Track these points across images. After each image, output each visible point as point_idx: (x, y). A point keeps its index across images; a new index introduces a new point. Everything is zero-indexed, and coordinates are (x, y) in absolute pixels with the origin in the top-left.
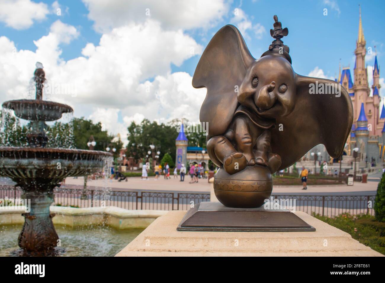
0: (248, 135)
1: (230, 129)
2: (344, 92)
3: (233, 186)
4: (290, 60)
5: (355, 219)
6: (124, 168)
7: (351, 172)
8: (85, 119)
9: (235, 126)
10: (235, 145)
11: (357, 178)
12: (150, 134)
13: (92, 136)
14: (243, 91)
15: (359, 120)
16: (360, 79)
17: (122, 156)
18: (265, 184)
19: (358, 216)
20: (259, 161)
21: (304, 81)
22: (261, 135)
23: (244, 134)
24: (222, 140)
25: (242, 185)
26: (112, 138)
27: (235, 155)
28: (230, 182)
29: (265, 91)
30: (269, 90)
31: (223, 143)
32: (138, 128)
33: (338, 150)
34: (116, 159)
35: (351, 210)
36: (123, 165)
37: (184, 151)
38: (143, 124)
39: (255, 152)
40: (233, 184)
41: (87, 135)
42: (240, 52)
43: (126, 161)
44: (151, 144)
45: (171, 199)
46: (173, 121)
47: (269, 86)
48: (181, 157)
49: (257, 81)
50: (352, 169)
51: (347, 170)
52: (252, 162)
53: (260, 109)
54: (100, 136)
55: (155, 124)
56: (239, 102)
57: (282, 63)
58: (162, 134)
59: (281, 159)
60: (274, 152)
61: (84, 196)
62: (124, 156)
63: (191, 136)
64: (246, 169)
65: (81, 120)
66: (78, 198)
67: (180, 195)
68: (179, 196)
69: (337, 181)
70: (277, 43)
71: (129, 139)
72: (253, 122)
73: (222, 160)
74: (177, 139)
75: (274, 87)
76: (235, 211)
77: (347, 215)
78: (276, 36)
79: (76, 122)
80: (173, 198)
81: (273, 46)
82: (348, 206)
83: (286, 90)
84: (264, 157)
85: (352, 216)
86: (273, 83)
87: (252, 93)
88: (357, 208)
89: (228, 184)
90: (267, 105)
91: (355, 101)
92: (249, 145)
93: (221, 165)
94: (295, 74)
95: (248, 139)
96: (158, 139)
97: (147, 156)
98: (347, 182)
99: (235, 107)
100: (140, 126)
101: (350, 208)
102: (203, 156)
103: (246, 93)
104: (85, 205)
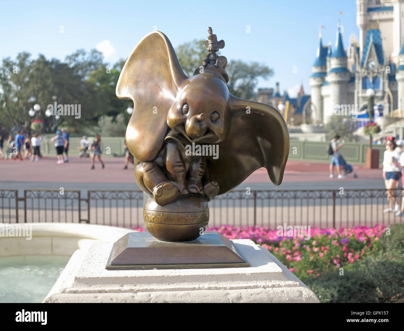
0: (180, 162)
18: (199, 216)
20: (193, 190)
23: (175, 161)
24: (151, 168)
27: (165, 186)
31: (152, 172)
39: (188, 180)
45: (76, 201)
49: (188, 108)
52: (185, 192)
68: (89, 195)
70: (211, 58)
73: (152, 190)
80: (80, 200)
81: (207, 61)
83: (219, 117)
84: (198, 185)
86: (203, 115)
87: (182, 120)
89: (159, 217)
103: (176, 120)
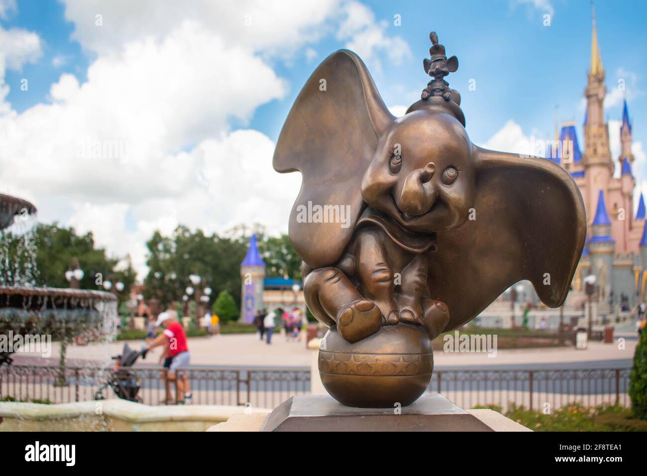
0: (384, 266)
1: (349, 255)
2: (568, 180)
3: (357, 366)
4: (461, 118)
5: (594, 415)
6: (140, 322)
7: (583, 323)
8: (60, 226)
9: (358, 248)
10: (358, 284)
11: (593, 335)
12: (190, 253)
13: (75, 260)
14: (373, 180)
15: (596, 222)
16: (595, 144)
17: (136, 298)
18: (418, 361)
19: (599, 409)
20: (407, 316)
21: (490, 159)
22: (410, 264)
23: (375, 263)
24: (332, 276)
25: (375, 362)
26: (115, 263)
27: (359, 305)
28: (350, 357)
29: (416, 181)
30: (423, 179)
31: (335, 282)
32: (166, 242)
33: (558, 293)
34: (123, 304)
35: (586, 397)
36: (137, 315)
37: (258, 287)
38: (176, 234)
39: (397, 298)
40: (356, 363)
41: (65, 256)
42: (366, 103)
43: (143, 308)
44: (193, 273)
45: (234, 383)
46: (236, 229)
47: (422, 171)
48: (252, 298)
49: (400, 160)
50: (583, 316)
51: (575, 320)
52: (393, 318)
53: (406, 215)
54: (91, 258)
55: (200, 234)
56: (365, 201)
57: (448, 126)
58: (214, 253)
59: (448, 311)
60: (435, 298)
61: (62, 382)
62: (140, 297)
63: (271, 257)
64: (381, 332)
65: (52, 227)
66: (48, 382)
67: (253, 375)
68: (249, 376)
69: (556, 341)
70: (436, 86)
71: (149, 264)
72: (391, 239)
73: (335, 315)
74: (244, 263)
75: (433, 174)
76: (363, 414)
77: (577, 409)
78: (435, 73)
79: (42, 232)
80: (239, 381)
81: (430, 92)
82: (579, 389)
83: (456, 178)
84: (415, 307)
85: (587, 408)
86: (431, 166)
87: (389, 184)
88: (596, 393)
89: (347, 362)
90: (420, 208)
91: (586, 186)
92: (386, 284)
93: (333, 324)
94: (473, 147)
95: (384, 272)
96: (205, 263)
97: (185, 298)
98: (574, 343)
99: (358, 211)
100: (170, 240)
101: (582, 393)
102: (296, 296)
103: (379, 185)
104: (62, 398)
